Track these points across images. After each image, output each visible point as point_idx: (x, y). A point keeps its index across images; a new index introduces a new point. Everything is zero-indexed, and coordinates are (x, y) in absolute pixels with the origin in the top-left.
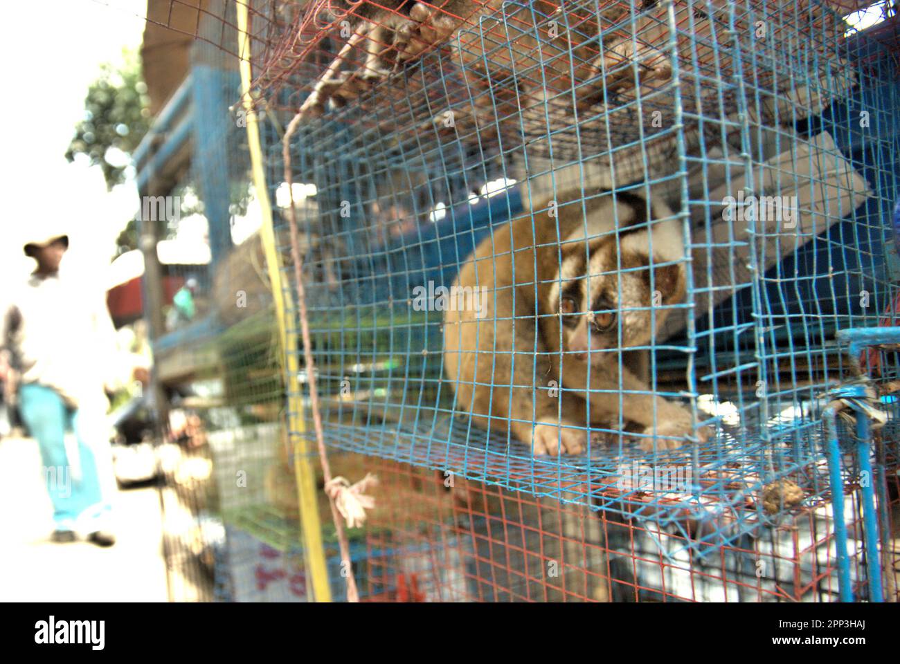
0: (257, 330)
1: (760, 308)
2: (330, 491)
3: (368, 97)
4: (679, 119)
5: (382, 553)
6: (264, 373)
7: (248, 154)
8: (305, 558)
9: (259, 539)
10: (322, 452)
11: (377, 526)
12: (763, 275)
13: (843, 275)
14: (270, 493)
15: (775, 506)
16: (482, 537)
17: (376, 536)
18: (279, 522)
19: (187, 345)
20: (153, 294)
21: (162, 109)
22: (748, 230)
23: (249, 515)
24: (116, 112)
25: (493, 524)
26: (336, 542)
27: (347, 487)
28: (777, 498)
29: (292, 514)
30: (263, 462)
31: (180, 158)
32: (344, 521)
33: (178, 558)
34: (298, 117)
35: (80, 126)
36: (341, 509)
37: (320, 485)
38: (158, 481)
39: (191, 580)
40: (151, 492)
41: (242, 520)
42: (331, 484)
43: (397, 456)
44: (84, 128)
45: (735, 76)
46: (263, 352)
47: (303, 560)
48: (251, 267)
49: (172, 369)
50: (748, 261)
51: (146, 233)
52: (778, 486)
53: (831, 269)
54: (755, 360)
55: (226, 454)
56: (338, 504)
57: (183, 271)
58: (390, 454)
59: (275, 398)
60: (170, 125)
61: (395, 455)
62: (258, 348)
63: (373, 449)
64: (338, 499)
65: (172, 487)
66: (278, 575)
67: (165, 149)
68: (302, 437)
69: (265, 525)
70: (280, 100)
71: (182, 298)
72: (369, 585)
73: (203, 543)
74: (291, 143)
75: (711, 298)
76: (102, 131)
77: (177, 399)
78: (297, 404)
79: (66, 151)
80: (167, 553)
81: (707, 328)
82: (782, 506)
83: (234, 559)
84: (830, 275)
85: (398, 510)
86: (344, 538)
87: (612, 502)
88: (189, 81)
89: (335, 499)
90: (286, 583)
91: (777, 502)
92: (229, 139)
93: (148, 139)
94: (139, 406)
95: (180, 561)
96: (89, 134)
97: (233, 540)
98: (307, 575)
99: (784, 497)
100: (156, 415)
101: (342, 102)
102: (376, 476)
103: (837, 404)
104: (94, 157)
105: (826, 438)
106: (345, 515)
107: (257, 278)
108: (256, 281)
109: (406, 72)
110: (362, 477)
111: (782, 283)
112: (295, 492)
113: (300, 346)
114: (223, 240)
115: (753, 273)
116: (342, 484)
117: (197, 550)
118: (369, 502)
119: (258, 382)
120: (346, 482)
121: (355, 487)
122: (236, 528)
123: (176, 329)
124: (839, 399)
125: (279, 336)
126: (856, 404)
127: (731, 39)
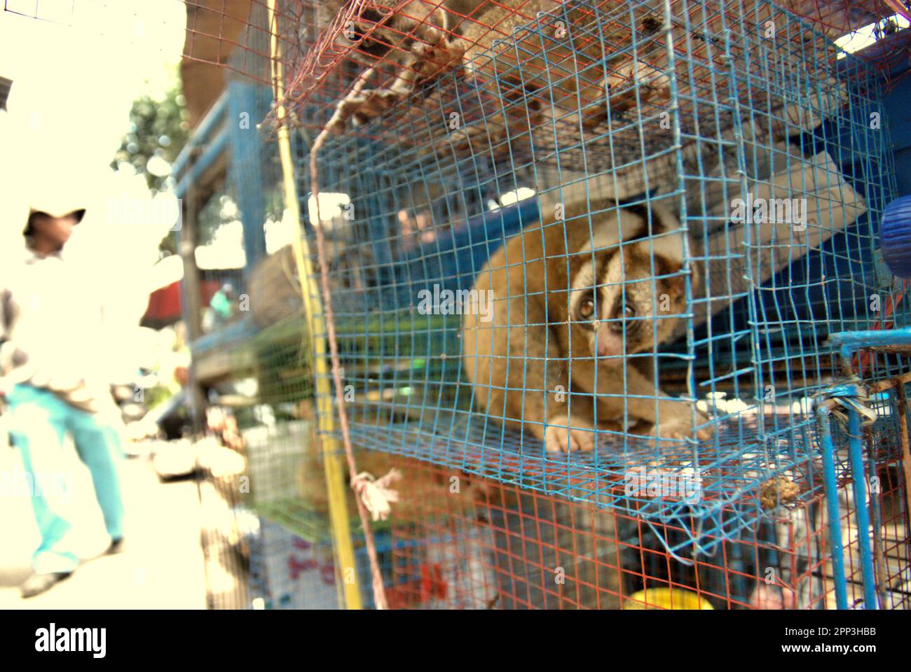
0: (288, 333)
1: (755, 316)
2: (355, 486)
3: (389, 115)
4: (678, 140)
5: (407, 544)
6: (296, 372)
7: (279, 166)
8: (334, 549)
9: (291, 531)
10: (348, 449)
11: (401, 519)
12: (759, 284)
13: (836, 282)
14: (301, 487)
15: (772, 502)
16: (500, 529)
17: (401, 528)
18: (309, 516)
19: (223, 346)
20: (191, 297)
21: (200, 123)
22: (744, 243)
23: (282, 508)
24: (159, 125)
25: (510, 517)
26: (362, 535)
27: (372, 482)
28: (774, 494)
29: (322, 507)
30: (295, 457)
31: (216, 169)
32: (369, 514)
33: (216, 549)
34: (324, 133)
35: (125, 138)
36: (366, 503)
37: (347, 479)
38: (197, 475)
39: (227, 569)
40: (189, 485)
41: (275, 513)
42: (357, 479)
43: (418, 455)
44: (128, 139)
45: (731, 98)
46: (294, 354)
47: (332, 551)
49: (209, 369)
50: (745, 272)
51: (185, 239)
52: (775, 482)
53: (823, 277)
54: (752, 365)
55: (259, 450)
56: (364, 498)
57: (220, 276)
58: (412, 453)
59: (305, 397)
60: (206, 138)
61: (417, 453)
62: (289, 350)
63: (397, 448)
64: (364, 493)
65: (209, 481)
66: (308, 565)
67: (203, 161)
68: (330, 435)
69: (296, 518)
70: (310, 114)
71: (219, 301)
72: (395, 575)
73: (239, 534)
74: (317, 157)
75: (709, 308)
76: (145, 142)
77: (213, 397)
78: (325, 404)
79: (111, 161)
80: (204, 543)
81: (705, 336)
82: (778, 501)
83: (268, 550)
84: (823, 283)
85: (421, 504)
86: (370, 531)
87: (619, 499)
88: (224, 97)
89: (361, 493)
90: (317, 572)
91: (774, 498)
92: (262, 152)
93: (187, 151)
94: (179, 404)
95: (217, 552)
96: (132, 145)
97: (267, 532)
98: (336, 565)
99: (781, 493)
100: (194, 412)
101: (364, 119)
102: (399, 471)
103: (830, 402)
104: (137, 167)
105: (820, 435)
106: (370, 509)
107: (288, 284)
108: (286, 285)
109: (424, 92)
110: (387, 472)
111: (777, 292)
112: (324, 487)
113: (328, 349)
114: (257, 247)
115: (749, 283)
116: (367, 479)
117: (233, 540)
118: (393, 496)
119: (289, 382)
120: (371, 477)
121: (380, 482)
122: (268, 520)
123: (213, 330)
124: (832, 398)
125: (308, 338)
126: (848, 403)
127: (726, 63)
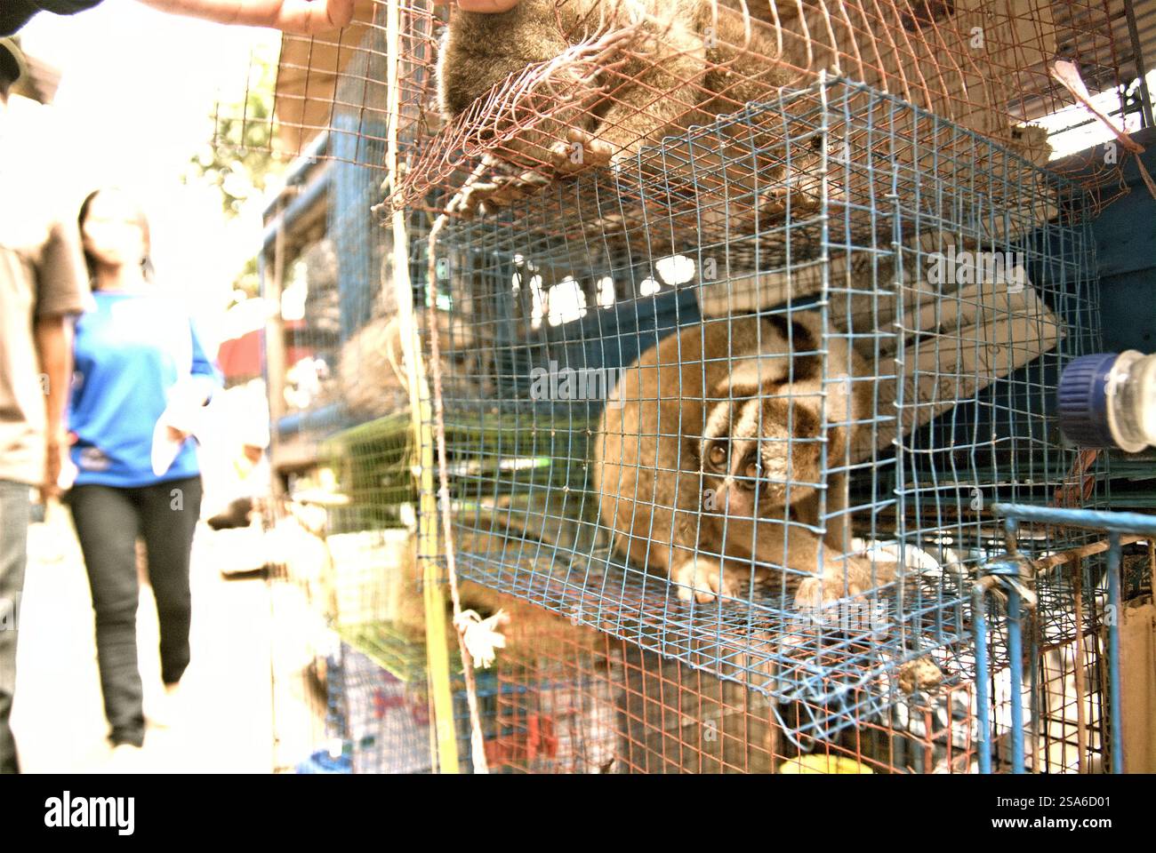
1: (903, 483)
2: (459, 625)
4: (825, 295)
9: (378, 662)
10: (453, 580)
13: (1009, 440)
14: (393, 610)
15: (910, 686)
18: (403, 649)
22: (895, 403)
23: (370, 633)
27: (478, 621)
28: (913, 677)
29: (418, 639)
30: (389, 573)
31: (314, 215)
32: (471, 659)
34: (443, 218)
36: (469, 646)
37: (449, 614)
38: (268, 572)
41: (362, 639)
42: (461, 617)
43: (531, 595)
45: (894, 243)
46: (396, 458)
47: (426, 692)
48: (387, 362)
49: (293, 455)
50: (894, 436)
52: (913, 665)
53: (994, 435)
55: (348, 560)
56: (466, 640)
59: (407, 499)
60: (304, 177)
62: (390, 453)
63: (508, 583)
64: (467, 634)
66: (397, 702)
67: (297, 204)
68: (433, 562)
69: (385, 648)
78: (429, 525)
82: (917, 686)
83: (350, 680)
84: (993, 443)
86: (472, 675)
89: (463, 634)
90: (407, 711)
91: (913, 681)
97: (351, 660)
98: (430, 705)
101: (493, 208)
102: (509, 613)
103: (988, 580)
106: (472, 653)
107: (394, 373)
108: (391, 376)
111: (935, 454)
115: (898, 448)
116: (472, 618)
120: (477, 616)
121: (486, 622)
122: (353, 647)
124: (990, 574)
125: (413, 443)
126: (1007, 582)
127: (892, 202)
